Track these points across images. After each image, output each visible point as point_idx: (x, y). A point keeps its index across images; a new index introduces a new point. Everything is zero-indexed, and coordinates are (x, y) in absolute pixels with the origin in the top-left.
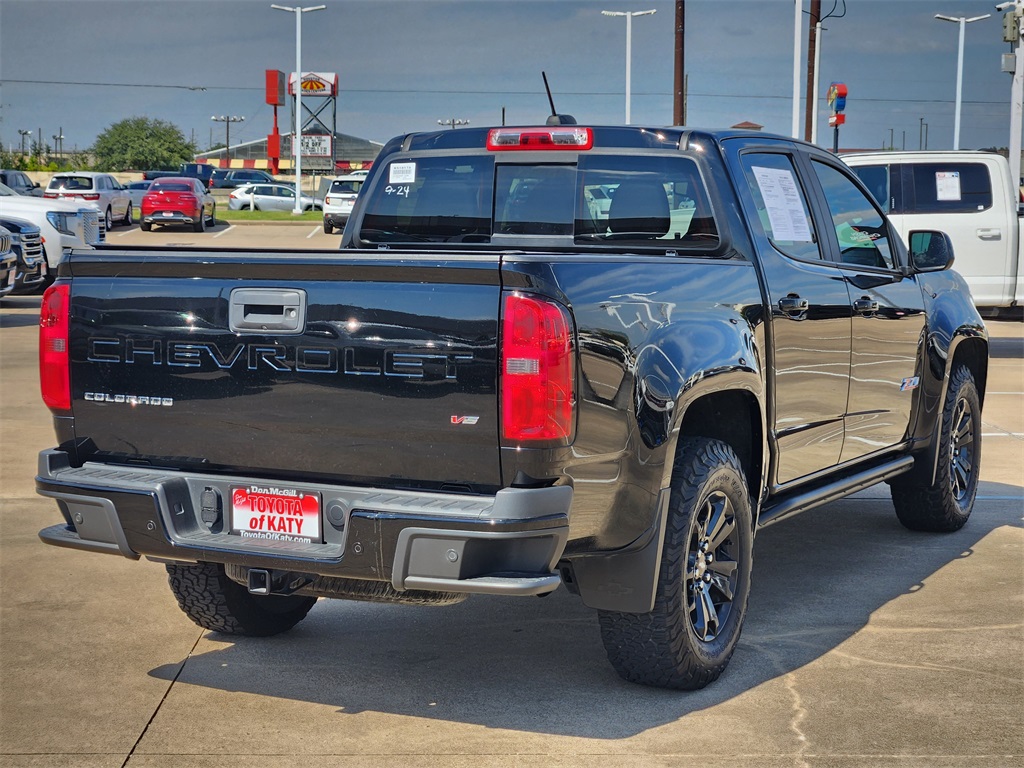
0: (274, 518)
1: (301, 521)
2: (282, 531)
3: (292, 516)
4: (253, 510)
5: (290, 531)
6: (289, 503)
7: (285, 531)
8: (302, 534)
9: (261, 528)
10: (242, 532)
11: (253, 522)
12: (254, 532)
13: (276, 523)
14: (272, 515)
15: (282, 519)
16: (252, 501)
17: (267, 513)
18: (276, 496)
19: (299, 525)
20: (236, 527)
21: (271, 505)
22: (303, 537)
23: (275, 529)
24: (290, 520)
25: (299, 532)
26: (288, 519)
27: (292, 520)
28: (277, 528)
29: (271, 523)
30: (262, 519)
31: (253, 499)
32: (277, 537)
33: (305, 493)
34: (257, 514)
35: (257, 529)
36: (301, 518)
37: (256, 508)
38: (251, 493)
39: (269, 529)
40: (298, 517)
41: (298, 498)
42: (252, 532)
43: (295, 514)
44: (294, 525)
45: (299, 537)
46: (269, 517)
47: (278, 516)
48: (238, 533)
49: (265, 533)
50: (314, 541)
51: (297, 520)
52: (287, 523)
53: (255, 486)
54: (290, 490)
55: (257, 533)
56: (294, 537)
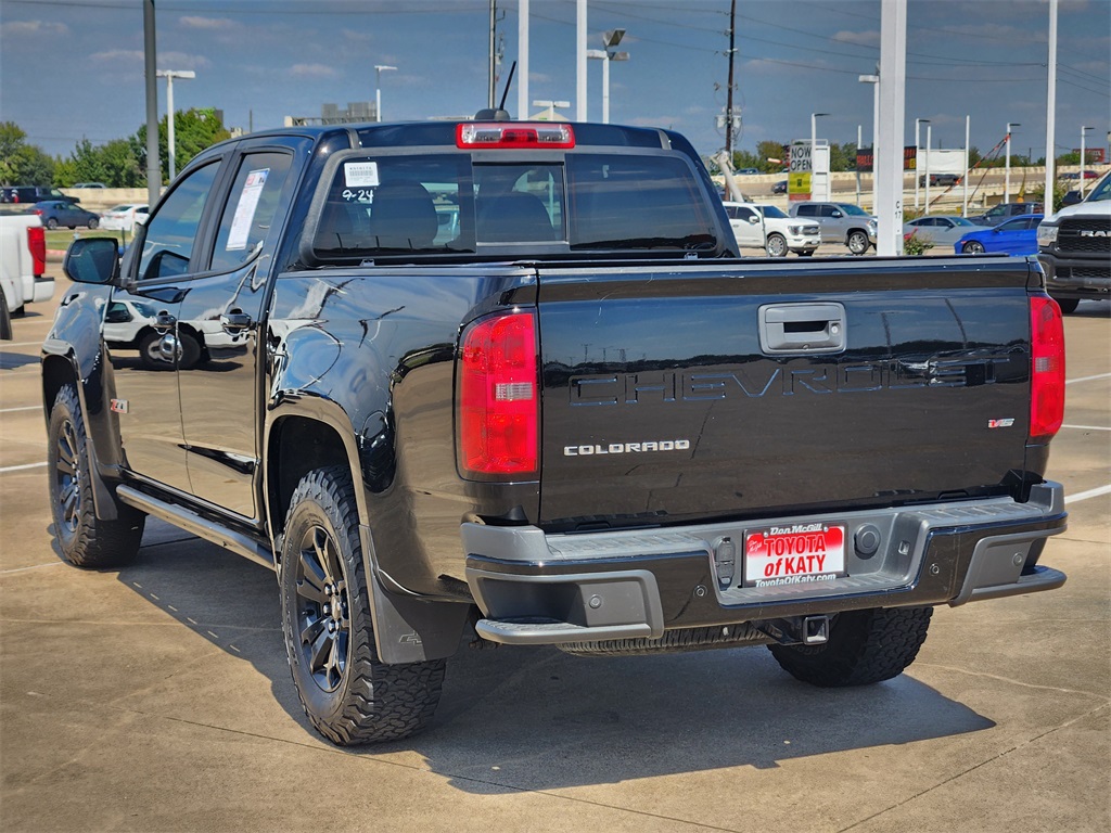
0: (793, 559)
1: (824, 556)
2: (801, 572)
3: (814, 554)
7: (805, 571)
9: (777, 573)
10: (758, 582)
11: (769, 569)
14: (790, 557)
15: (801, 559)
17: (785, 556)
19: (821, 562)
22: (827, 574)
23: (793, 572)
24: (810, 558)
25: (821, 569)
26: (808, 558)
27: (813, 557)
28: (795, 569)
29: (789, 566)
30: (779, 564)
34: (774, 559)
35: (773, 576)
40: (820, 553)
41: (823, 532)
42: (768, 580)
43: (816, 551)
44: (815, 562)
45: (822, 575)
46: (787, 559)
47: (797, 556)
49: (784, 578)
51: (818, 557)
52: (807, 562)
55: (775, 579)
56: (816, 575)
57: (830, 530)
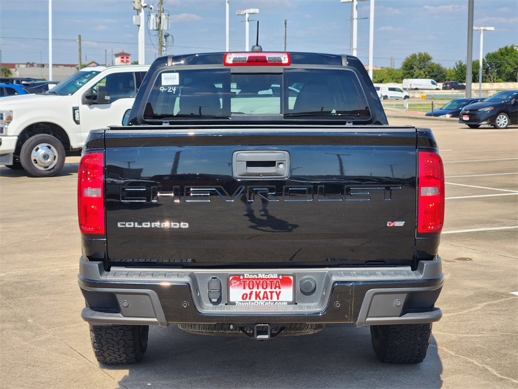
0: (260, 292)
1: (280, 292)
2: (265, 299)
4: (244, 288)
5: (271, 299)
6: (271, 282)
7: (268, 299)
8: (280, 300)
10: (237, 303)
11: (244, 297)
12: (245, 302)
13: (261, 295)
14: (258, 291)
15: (265, 292)
16: (244, 283)
18: (262, 279)
19: (278, 295)
20: (231, 300)
21: (258, 285)
22: (282, 302)
24: (271, 293)
25: (278, 299)
28: (262, 298)
31: (244, 282)
32: (262, 303)
33: (282, 275)
34: (248, 291)
35: (247, 300)
36: (280, 290)
37: (247, 287)
38: (244, 279)
39: (256, 299)
40: (278, 290)
41: (278, 278)
42: (243, 302)
44: (274, 295)
45: (278, 302)
46: (256, 292)
47: (263, 291)
48: (234, 304)
49: (254, 302)
50: (289, 303)
52: (269, 295)
53: (247, 273)
54: (273, 274)
55: (248, 302)
56: (275, 302)
57: (283, 278)
